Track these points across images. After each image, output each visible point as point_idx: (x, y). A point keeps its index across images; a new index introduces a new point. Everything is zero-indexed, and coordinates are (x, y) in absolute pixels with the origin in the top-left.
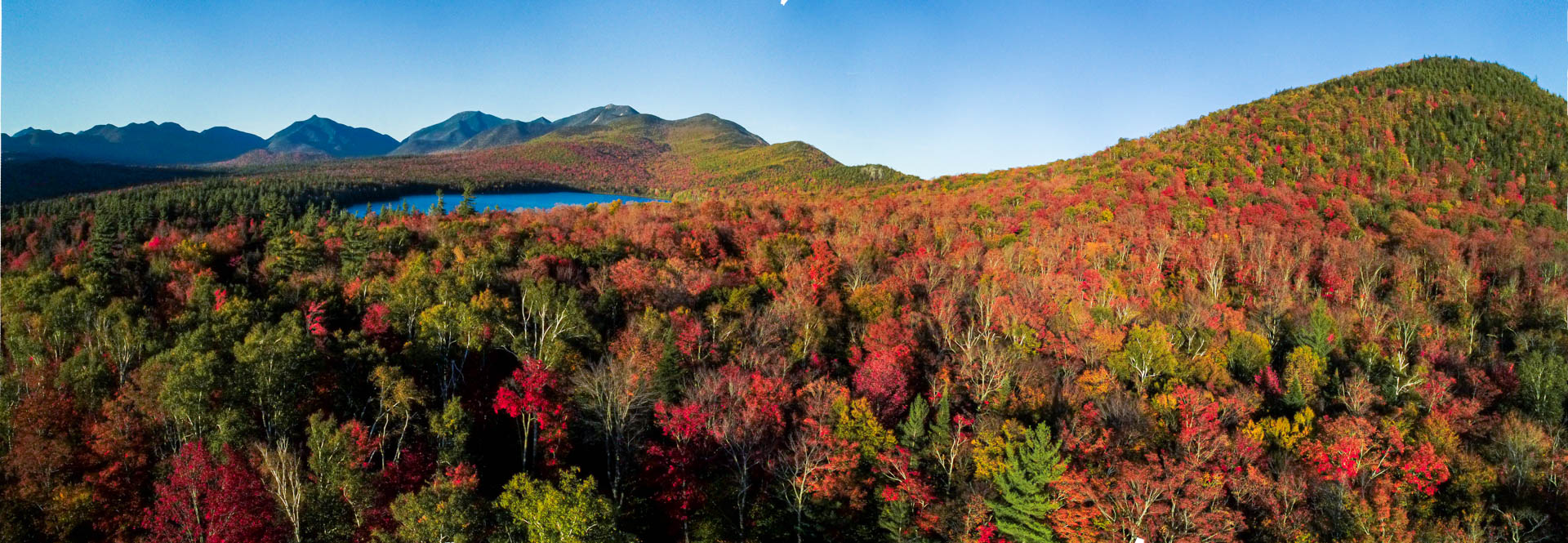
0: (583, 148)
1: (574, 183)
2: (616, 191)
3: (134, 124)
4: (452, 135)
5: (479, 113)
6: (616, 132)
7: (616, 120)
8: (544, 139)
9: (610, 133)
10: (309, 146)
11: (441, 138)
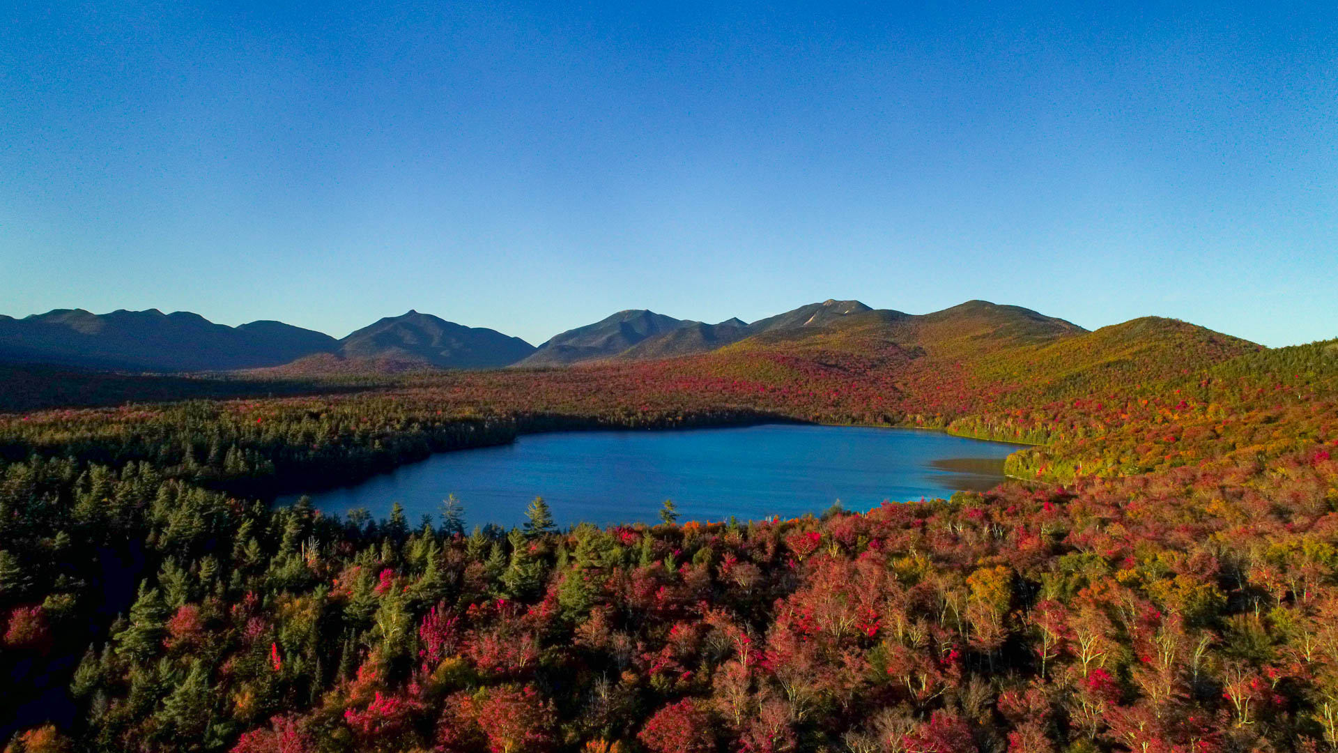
0: (797, 360)
1: (788, 409)
2: (854, 420)
3: (123, 311)
4: (610, 340)
5: (648, 312)
6: (841, 335)
7: (840, 319)
8: (736, 346)
9: (833, 338)
10: (402, 351)
11: (593, 344)
